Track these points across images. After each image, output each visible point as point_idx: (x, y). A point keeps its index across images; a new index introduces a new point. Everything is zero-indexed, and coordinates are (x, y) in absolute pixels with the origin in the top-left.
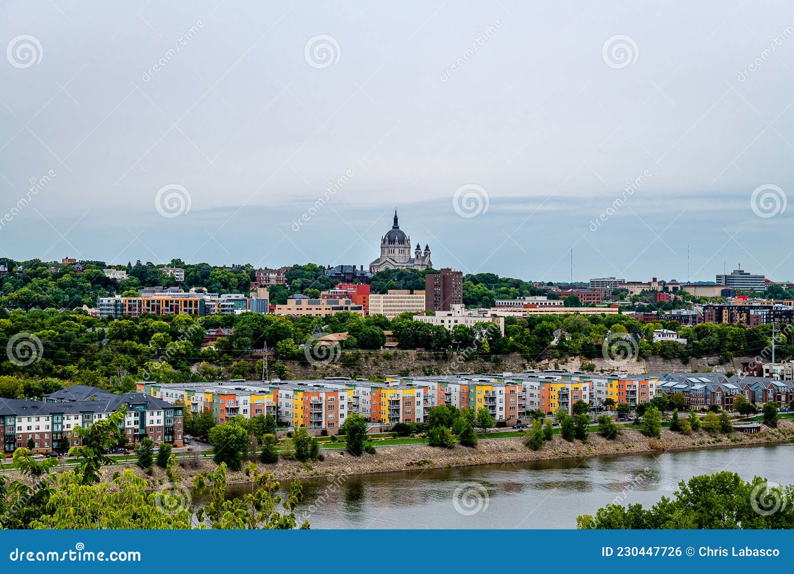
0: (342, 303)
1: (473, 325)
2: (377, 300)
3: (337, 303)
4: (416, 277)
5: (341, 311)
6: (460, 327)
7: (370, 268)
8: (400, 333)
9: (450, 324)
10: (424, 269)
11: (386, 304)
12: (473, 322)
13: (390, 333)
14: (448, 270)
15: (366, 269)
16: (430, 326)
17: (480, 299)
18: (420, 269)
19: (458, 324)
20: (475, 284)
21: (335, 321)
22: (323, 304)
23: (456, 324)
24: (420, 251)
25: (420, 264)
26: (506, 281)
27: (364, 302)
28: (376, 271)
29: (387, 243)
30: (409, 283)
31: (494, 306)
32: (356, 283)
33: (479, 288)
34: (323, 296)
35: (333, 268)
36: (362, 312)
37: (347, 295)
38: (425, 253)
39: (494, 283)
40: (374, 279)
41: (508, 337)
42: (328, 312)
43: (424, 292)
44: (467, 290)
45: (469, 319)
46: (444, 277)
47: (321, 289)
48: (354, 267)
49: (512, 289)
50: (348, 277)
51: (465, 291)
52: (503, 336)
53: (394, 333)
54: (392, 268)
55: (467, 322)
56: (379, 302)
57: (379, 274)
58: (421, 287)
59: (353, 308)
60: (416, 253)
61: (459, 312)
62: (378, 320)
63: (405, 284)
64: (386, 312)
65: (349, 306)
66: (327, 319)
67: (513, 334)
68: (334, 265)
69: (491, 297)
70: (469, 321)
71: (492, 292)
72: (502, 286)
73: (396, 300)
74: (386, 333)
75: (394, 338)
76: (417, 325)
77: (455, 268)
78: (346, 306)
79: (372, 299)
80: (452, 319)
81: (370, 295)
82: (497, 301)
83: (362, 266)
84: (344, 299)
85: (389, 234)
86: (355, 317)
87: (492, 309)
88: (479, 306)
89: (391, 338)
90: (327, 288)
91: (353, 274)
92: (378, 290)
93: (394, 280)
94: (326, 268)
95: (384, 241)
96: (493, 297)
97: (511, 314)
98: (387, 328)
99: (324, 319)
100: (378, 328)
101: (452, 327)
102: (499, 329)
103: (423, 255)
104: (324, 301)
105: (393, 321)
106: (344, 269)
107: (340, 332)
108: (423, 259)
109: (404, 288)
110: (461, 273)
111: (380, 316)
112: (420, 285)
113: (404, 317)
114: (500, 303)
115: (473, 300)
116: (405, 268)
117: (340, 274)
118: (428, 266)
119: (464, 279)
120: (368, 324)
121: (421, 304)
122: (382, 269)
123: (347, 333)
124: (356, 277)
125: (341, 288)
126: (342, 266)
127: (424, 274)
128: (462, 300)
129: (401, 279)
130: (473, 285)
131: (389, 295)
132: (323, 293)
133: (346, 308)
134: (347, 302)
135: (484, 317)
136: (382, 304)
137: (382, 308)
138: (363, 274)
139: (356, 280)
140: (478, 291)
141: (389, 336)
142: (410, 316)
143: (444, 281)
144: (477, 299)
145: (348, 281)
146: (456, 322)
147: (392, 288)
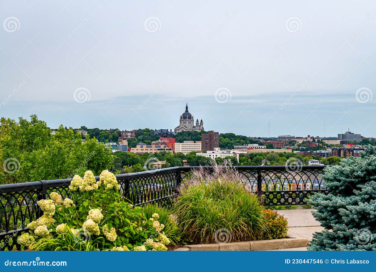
0: (162, 147)
1: (224, 157)
2: (179, 145)
3: (160, 147)
4: (196, 135)
5: (162, 151)
6: (218, 158)
7: (175, 131)
8: (190, 161)
9: (213, 157)
10: (200, 131)
11: (183, 147)
12: (224, 156)
13: (186, 161)
14: (212, 132)
15: (173, 131)
16: (204, 158)
17: (227, 145)
18: (198, 131)
19: (217, 157)
20: (224, 138)
21: (159, 155)
22: (153, 147)
23: (216, 157)
24: (198, 123)
25: (198, 128)
26: (239, 137)
27: (172, 146)
28: (177, 132)
29: (183, 119)
30: (194, 138)
31: (233, 148)
32: (168, 138)
33: (226, 140)
34: (153, 144)
35: (157, 130)
36: (172, 151)
37: (164, 143)
38: (200, 124)
39: (233, 138)
40: (177, 136)
41: (241, 163)
42: (155, 151)
43: (201, 142)
44: (221, 141)
45: (223, 155)
46: (210, 135)
47: (152, 141)
48: (167, 130)
49: (242, 141)
50: (165, 135)
51: (220, 141)
52: (238, 162)
53: (188, 161)
54: (185, 130)
55: (221, 156)
56: (179, 146)
57: (179, 133)
58: (199, 140)
59: (167, 150)
60: (196, 123)
61: (217, 151)
62: (179, 155)
63: (191, 138)
64: (183, 151)
65: (166, 149)
66: (156, 155)
67: (243, 162)
68: (158, 129)
69: (232, 144)
70: (223, 156)
71: (232, 142)
72: (237, 139)
73: (187, 145)
74: (184, 161)
75: (187, 163)
76: (198, 157)
77: (215, 131)
78: (164, 148)
79: (176, 145)
80: (215, 155)
81: (175, 143)
82: (235, 146)
83: (171, 130)
84: (163, 145)
85: (184, 114)
86: (169, 153)
87: (232, 150)
88: (226, 148)
89: (186, 163)
90: (154, 140)
91: (167, 133)
92: (179, 141)
93: (186, 136)
94: (154, 131)
95: (181, 118)
96: (233, 144)
97: (242, 152)
98: (184, 159)
99: (154, 155)
100: (180, 159)
101: (214, 158)
102: (237, 159)
103: (199, 124)
104: (154, 146)
105: (187, 155)
106: (163, 131)
107: (162, 161)
108: (200, 126)
109: (191, 140)
110: (218, 133)
111: (180, 153)
112: (198, 139)
113: (191, 153)
114: (236, 147)
115: (224, 145)
116: (191, 131)
117: (161, 133)
118: (202, 130)
119: (219, 135)
120: (175, 157)
121: (199, 147)
122: (180, 131)
123: (166, 161)
124: (168, 135)
125: (161, 140)
126: (162, 129)
127: (200, 134)
128: (218, 146)
129: (189, 136)
130: (223, 139)
131: (184, 143)
132: (153, 142)
133: (164, 150)
134: (165, 147)
135: (229, 153)
136: (181, 147)
137: (181, 149)
138: (172, 133)
139: (168, 136)
140: (226, 142)
141: (185, 162)
142: (195, 153)
143: (210, 137)
144: (225, 145)
145: (164, 137)
146: (216, 156)
147: (185, 140)
